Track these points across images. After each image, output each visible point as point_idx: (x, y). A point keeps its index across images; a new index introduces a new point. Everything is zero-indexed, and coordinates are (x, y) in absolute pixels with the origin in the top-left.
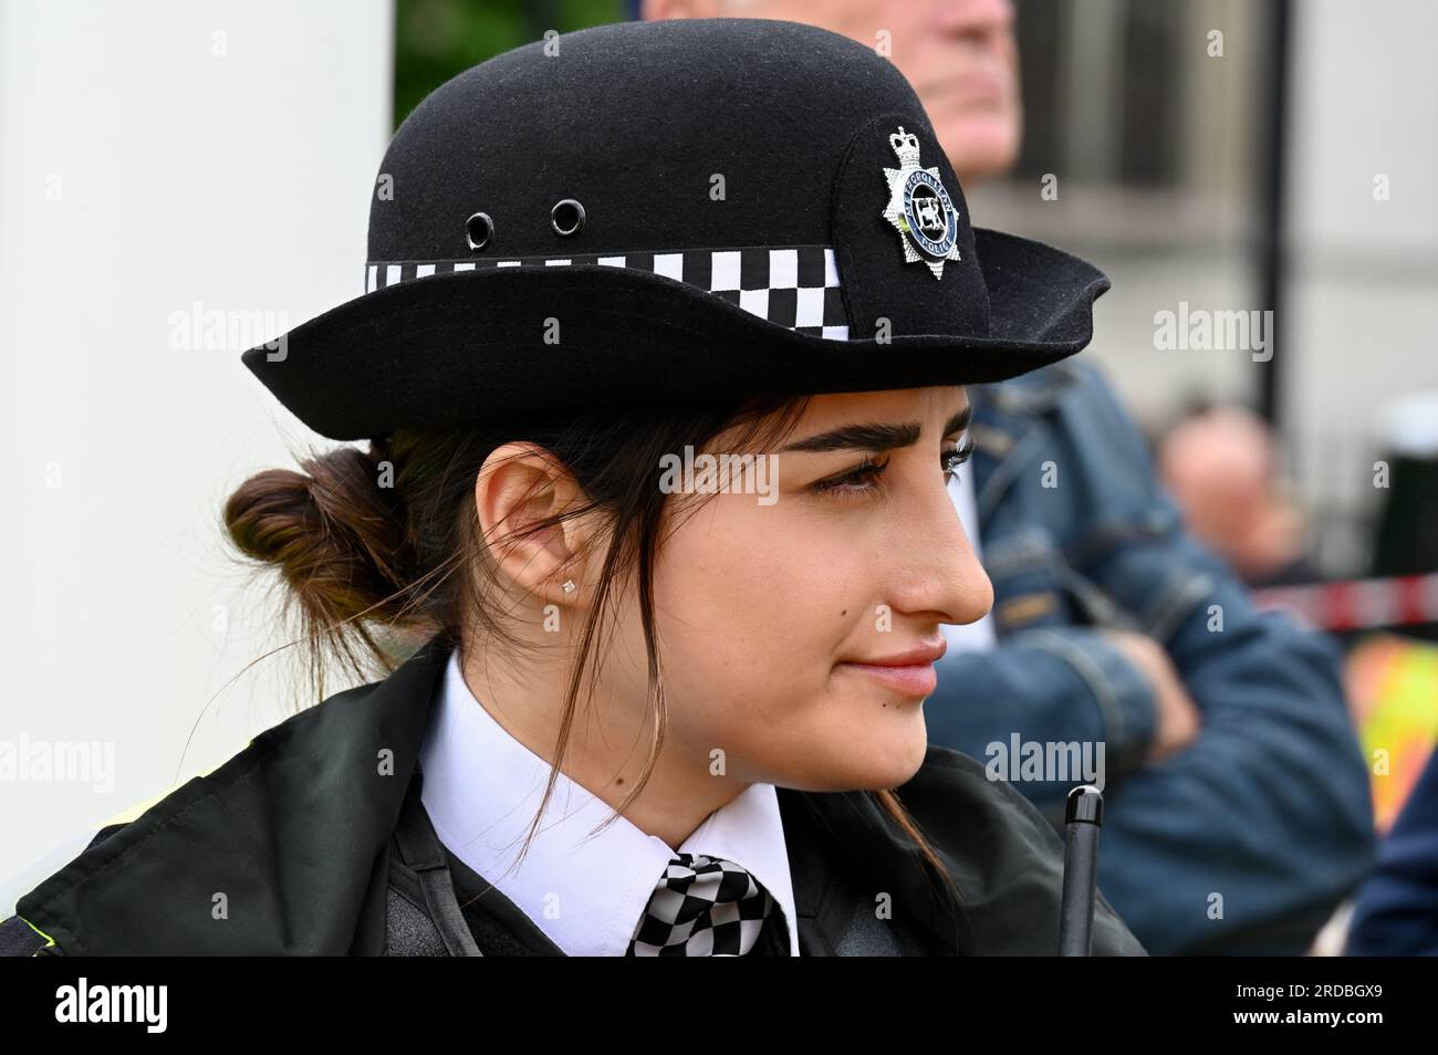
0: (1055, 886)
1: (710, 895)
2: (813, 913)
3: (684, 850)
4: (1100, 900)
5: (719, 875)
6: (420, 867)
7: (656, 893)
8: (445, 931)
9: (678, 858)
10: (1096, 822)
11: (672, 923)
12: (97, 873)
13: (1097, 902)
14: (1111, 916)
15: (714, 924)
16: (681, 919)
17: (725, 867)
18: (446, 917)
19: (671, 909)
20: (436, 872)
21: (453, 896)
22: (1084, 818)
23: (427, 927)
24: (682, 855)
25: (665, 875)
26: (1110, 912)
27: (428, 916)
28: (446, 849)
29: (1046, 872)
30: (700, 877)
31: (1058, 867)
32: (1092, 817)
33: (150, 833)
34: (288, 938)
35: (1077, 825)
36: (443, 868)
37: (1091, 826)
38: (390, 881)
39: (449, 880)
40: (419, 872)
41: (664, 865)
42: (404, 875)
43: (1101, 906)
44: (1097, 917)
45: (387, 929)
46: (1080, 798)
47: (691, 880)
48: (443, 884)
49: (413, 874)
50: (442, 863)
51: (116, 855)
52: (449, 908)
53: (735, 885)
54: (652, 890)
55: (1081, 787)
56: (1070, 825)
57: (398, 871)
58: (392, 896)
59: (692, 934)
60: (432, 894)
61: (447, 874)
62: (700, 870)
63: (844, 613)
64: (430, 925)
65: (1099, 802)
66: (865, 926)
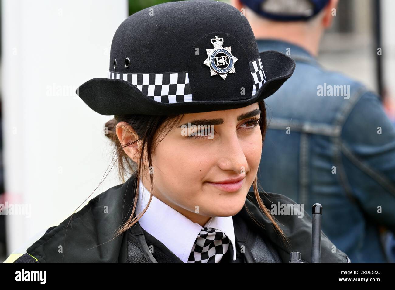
0: (310, 230)
1: (213, 238)
2: (244, 241)
3: (205, 227)
4: (322, 233)
5: (215, 233)
6: (136, 234)
7: (197, 239)
8: (144, 252)
9: (203, 229)
10: (320, 213)
11: (203, 246)
12: (48, 240)
13: (321, 234)
14: (325, 238)
15: (215, 246)
16: (205, 245)
17: (216, 231)
18: (144, 248)
19: (202, 243)
20: (141, 236)
21: (146, 242)
22: (317, 212)
23: (139, 251)
24: (205, 228)
25: (199, 234)
26: (325, 237)
27: (139, 248)
28: (143, 229)
29: (307, 227)
30: (209, 234)
31: (310, 225)
32: (319, 212)
33: (62, 229)
34: (101, 256)
35: (315, 214)
36: (142, 234)
37: (319, 214)
38: (128, 239)
39: (144, 238)
40: (136, 236)
41: (199, 231)
42: (132, 237)
43: (323, 235)
44: (322, 238)
45: (128, 252)
46: (316, 207)
47: (207, 235)
48: (142, 238)
49: (134, 236)
50: (142, 233)
51: (53, 235)
52: (145, 245)
53: (219, 236)
54: (196, 238)
55: (316, 204)
56: (313, 214)
57: (130, 236)
58: (129, 243)
59: (209, 249)
60: (140, 242)
61: (144, 236)
62: (209, 232)
63: (201, 171)
64: (140, 250)
65: (321, 208)
66: (258, 244)
